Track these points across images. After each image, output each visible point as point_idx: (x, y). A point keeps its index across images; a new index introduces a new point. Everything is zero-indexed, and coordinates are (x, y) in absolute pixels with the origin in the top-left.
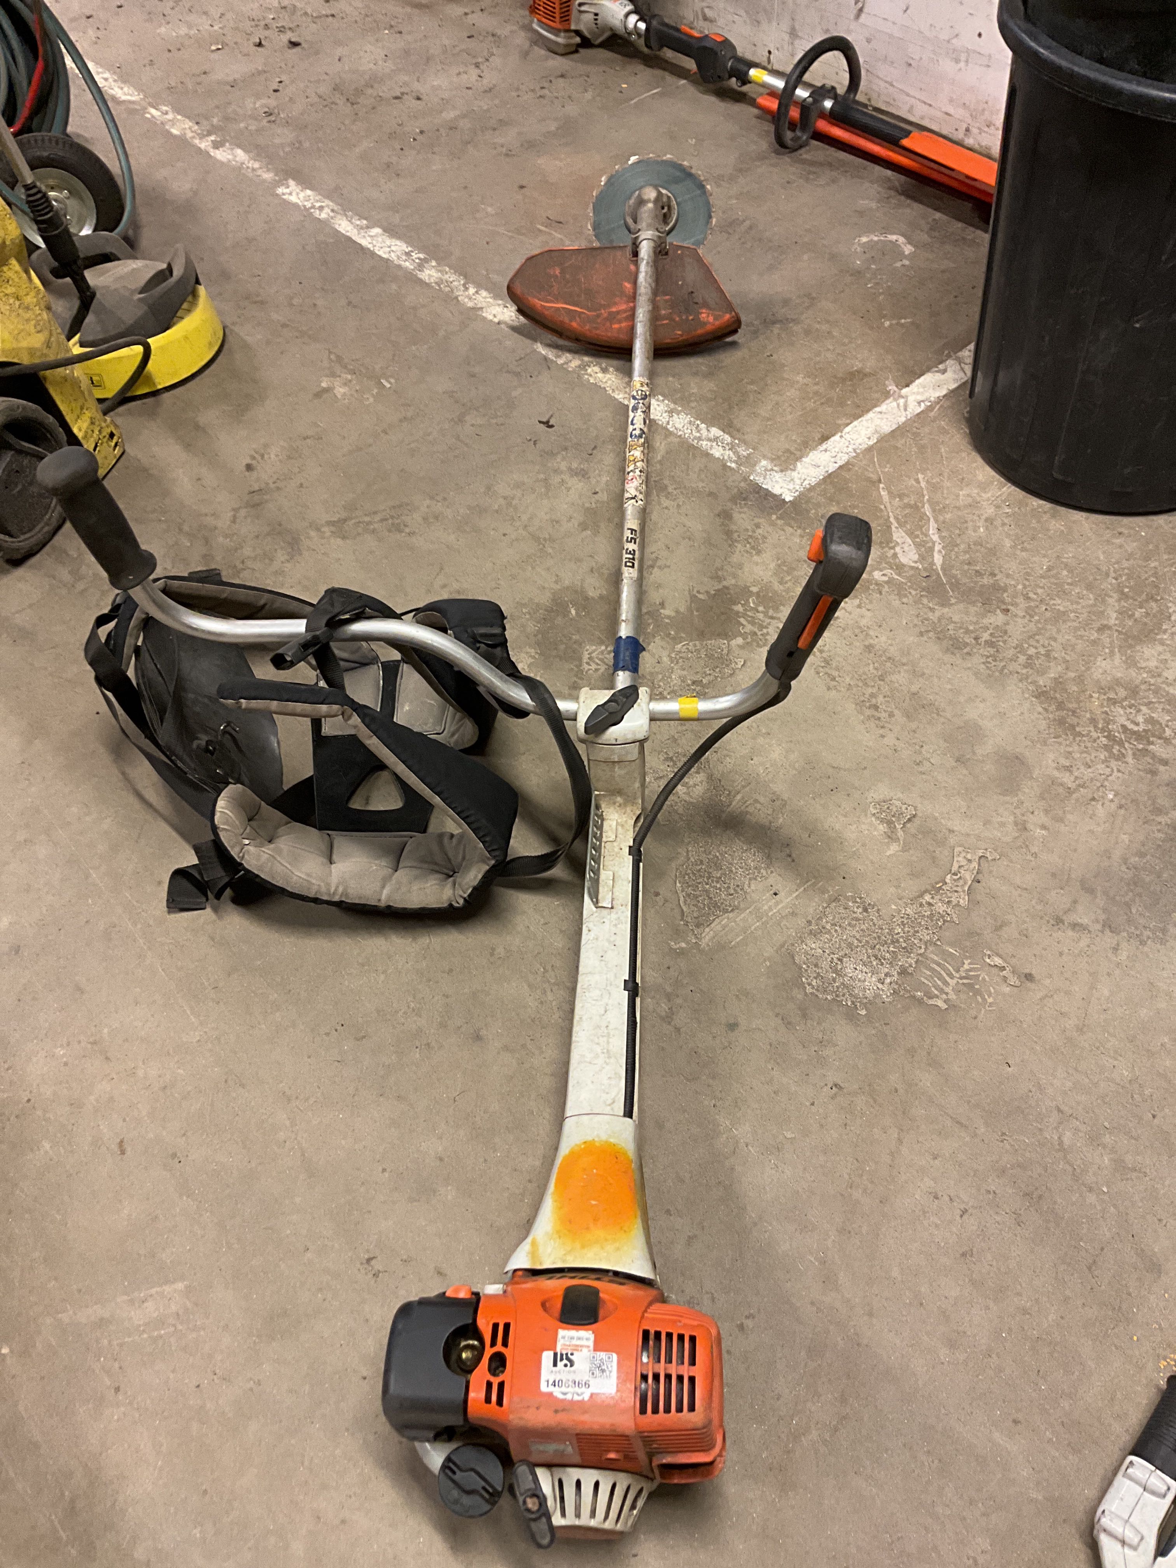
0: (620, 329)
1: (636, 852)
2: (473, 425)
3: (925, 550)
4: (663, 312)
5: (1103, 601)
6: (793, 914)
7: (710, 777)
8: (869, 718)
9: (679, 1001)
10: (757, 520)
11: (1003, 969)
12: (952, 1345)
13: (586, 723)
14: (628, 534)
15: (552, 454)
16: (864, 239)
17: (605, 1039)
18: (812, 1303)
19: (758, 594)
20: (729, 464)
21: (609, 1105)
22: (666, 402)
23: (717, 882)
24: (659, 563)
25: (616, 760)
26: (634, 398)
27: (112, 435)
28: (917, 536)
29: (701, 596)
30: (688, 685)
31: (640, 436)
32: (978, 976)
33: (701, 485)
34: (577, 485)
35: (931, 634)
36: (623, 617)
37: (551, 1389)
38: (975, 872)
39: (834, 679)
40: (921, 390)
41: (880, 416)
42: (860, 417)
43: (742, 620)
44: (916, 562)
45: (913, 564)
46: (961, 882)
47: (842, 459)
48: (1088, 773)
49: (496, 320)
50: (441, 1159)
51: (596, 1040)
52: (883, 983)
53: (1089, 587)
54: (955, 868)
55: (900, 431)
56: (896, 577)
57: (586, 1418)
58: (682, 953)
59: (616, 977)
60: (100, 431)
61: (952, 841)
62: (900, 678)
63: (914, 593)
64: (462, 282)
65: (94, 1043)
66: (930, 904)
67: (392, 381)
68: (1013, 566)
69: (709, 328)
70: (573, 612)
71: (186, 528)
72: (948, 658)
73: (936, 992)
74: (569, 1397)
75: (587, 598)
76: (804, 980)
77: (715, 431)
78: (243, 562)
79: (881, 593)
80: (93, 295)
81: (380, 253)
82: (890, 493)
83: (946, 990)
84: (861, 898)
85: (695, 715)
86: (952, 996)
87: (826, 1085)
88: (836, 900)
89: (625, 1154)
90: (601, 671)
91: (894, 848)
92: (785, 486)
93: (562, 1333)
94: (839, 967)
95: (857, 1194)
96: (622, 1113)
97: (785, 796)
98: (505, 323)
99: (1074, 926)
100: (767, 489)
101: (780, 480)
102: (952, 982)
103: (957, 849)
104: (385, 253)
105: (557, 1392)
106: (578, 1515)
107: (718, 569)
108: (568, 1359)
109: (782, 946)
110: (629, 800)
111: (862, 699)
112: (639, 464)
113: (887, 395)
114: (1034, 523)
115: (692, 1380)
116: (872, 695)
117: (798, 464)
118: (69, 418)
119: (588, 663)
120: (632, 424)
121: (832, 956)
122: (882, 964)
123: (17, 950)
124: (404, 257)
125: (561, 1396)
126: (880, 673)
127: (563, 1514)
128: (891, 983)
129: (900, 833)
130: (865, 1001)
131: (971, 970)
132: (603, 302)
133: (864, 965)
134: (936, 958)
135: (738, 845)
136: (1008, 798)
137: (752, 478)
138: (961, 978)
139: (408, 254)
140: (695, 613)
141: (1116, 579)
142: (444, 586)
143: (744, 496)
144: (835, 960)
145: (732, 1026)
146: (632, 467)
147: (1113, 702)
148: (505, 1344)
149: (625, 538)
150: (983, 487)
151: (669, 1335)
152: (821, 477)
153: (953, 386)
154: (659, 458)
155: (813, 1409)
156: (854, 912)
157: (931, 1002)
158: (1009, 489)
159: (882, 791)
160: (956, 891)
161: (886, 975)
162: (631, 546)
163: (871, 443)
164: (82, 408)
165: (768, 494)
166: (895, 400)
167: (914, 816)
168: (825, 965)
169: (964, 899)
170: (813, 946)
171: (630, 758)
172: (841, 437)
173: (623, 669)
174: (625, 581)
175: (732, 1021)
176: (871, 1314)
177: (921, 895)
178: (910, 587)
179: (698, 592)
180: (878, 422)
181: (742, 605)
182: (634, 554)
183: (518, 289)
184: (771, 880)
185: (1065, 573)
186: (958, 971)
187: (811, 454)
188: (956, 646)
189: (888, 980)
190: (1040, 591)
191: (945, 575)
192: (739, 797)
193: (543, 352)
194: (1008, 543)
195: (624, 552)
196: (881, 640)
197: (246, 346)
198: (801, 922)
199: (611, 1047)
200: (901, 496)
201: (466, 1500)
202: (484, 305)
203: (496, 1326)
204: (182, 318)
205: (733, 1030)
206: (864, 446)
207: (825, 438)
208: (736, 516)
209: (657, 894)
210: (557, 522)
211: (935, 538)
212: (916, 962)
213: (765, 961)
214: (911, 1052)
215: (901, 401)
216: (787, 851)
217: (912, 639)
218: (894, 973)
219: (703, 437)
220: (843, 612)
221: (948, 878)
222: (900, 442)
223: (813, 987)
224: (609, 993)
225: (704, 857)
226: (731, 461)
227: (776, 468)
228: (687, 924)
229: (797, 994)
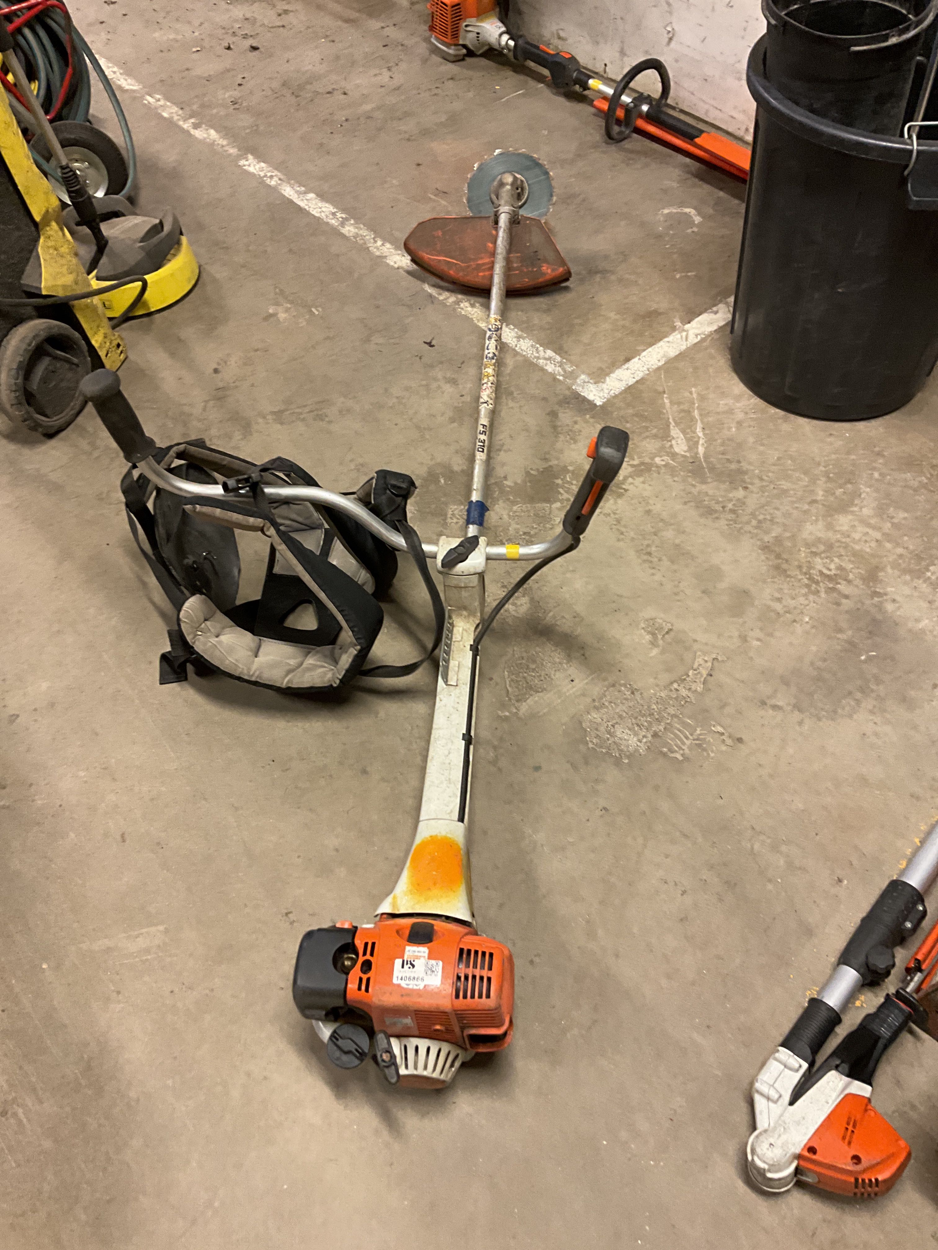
0: (484, 277)
1: (475, 649)
2: (377, 344)
3: (693, 443)
4: (515, 265)
5: (815, 483)
6: (584, 695)
7: (532, 600)
8: (644, 561)
9: (501, 751)
10: (575, 419)
11: (723, 734)
12: (669, 977)
13: (443, 561)
14: (481, 428)
15: (432, 366)
16: (666, 211)
17: (448, 771)
18: (579, 948)
19: (573, 472)
20: (558, 377)
21: (448, 814)
22: (516, 330)
23: (533, 672)
24: (505, 448)
25: (463, 585)
26: (490, 330)
27: (118, 346)
28: (688, 433)
29: (532, 472)
30: (521, 535)
31: (493, 358)
32: (705, 738)
33: (537, 392)
34: (448, 389)
35: (692, 503)
36: (475, 487)
37: (399, 982)
38: (709, 669)
39: (622, 533)
40: (699, 326)
41: (668, 344)
42: (654, 344)
43: (561, 490)
44: (685, 452)
45: (683, 453)
46: (699, 676)
47: (639, 375)
48: (792, 603)
49: (396, 266)
50: (337, 850)
51: (442, 772)
52: (641, 742)
53: (806, 473)
54: (695, 666)
55: (681, 356)
57: (420, 1000)
58: (506, 719)
59: (457, 731)
60: (111, 343)
61: (696, 647)
62: (669, 534)
63: (682, 473)
64: (373, 236)
65: (105, 769)
66: (677, 690)
67: (320, 309)
68: (753, 457)
69: (548, 277)
70: (442, 481)
71: (170, 413)
72: (702, 521)
73: (676, 748)
74: (411, 987)
75: (452, 472)
76: (587, 739)
77: (550, 353)
79: (659, 473)
80: (107, 242)
81: (314, 213)
82: (671, 401)
83: (683, 747)
84: (630, 685)
85: (517, 557)
86: (687, 751)
87: (597, 808)
88: (614, 686)
89: (457, 844)
90: (461, 523)
91: (655, 652)
92: (597, 393)
93: (408, 948)
94: (612, 730)
95: (613, 879)
96: (456, 819)
97: (583, 614)
98: (402, 268)
99: (775, 707)
100: (584, 397)
101: (593, 390)
102: (688, 742)
103: (699, 653)
104: (317, 212)
105: (403, 984)
106: (416, 1068)
107: (546, 453)
108: (411, 964)
109: (574, 716)
110: (472, 613)
111: (641, 547)
112: (491, 378)
113: (674, 329)
114: (771, 426)
115: (489, 979)
116: (648, 546)
117: (607, 378)
118: (89, 334)
119: (451, 518)
120: (488, 349)
121: (608, 723)
122: (641, 729)
123: (52, 705)
124: (331, 217)
125: (405, 986)
126: (654, 530)
127: (407, 1066)
128: (646, 742)
129: (661, 642)
130: (628, 753)
131: (700, 735)
132: (473, 257)
133: (630, 729)
134: (678, 726)
135: (549, 646)
136: (735, 619)
137: (574, 387)
138: (694, 740)
139: (334, 214)
140: (528, 484)
141: (825, 467)
142: (352, 461)
143: (567, 400)
144: (610, 726)
145: (537, 769)
146: (485, 381)
147: (815, 554)
148: (372, 954)
149: (478, 431)
150: (738, 398)
151: (476, 952)
152: (623, 388)
153: (722, 323)
154: (508, 372)
156: (625, 694)
157: (672, 755)
158: (756, 401)
159: (649, 612)
160: (695, 682)
161: (644, 736)
162: (482, 437)
163: (660, 364)
164: (98, 327)
165: (584, 399)
166: (680, 333)
167: (671, 630)
168: (602, 729)
169: (700, 686)
170: (595, 716)
171: (471, 585)
172: (639, 359)
173: (473, 523)
174: (477, 462)
175: (537, 765)
176: (617, 956)
177: (672, 683)
178: (681, 470)
179: (531, 469)
180: (666, 349)
181: (562, 480)
182: (484, 443)
183: (412, 246)
184: (569, 672)
185: (790, 462)
186: (692, 735)
187: (617, 371)
188: (709, 512)
189: (645, 740)
190: (770, 474)
191: (705, 461)
192: (551, 614)
193: (429, 291)
194: (751, 440)
195: (478, 440)
196: (657, 507)
197: (215, 280)
198: (589, 700)
199: (451, 777)
200: (679, 403)
202: (387, 254)
203: (366, 944)
204: (170, 260)
205: (537, 771)
206: (655, 367)
207: (628, 360)
208: (560, 415)
209: (491, 679)
210: (434, 416)
212: (665, 729)
213: (561, 726)
214: (656, 788)
215: (684, 334)
216: (582, 652)
217: (678, 507)
218: (649, 736)
219: (541, 356)
220: (632, 486)
221: (691, 673)
222: (681, 365)
223: (594, 743)
224: (452, 742)
225: (524, 655)
226: (560, 375)
227: (591, 381)
228: (510, 700)
229: (582, 748)
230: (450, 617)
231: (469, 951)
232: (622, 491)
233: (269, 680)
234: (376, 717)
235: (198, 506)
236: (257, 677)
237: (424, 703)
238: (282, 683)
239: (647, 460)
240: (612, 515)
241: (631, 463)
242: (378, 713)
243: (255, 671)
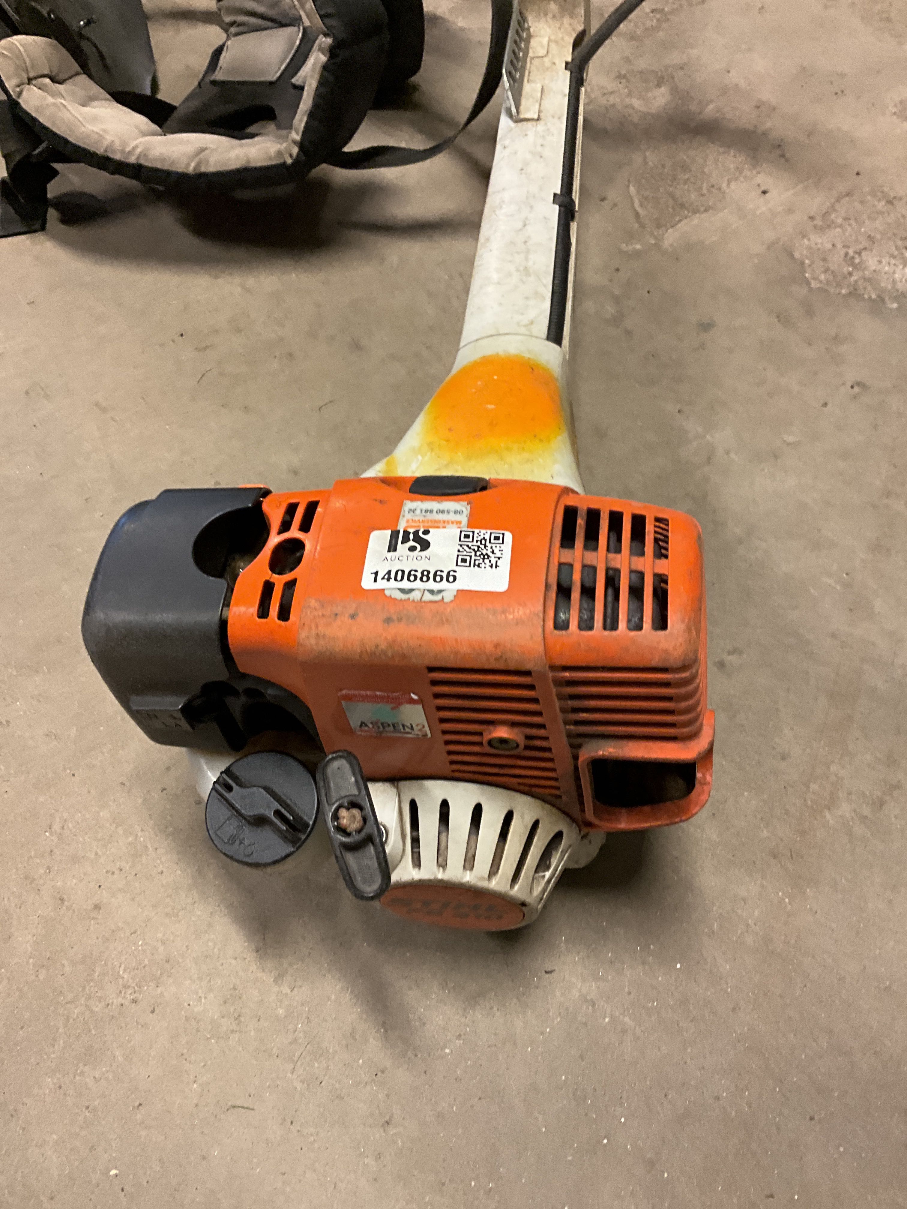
1: (575, 70)
6: (790, 211)
7: (675, 91)
9: (629, 303)
18: (834, 636)
21: (525, 326)
23: (685, 184)
37: (381, 584)
57: (445, 632)
58: (637, 254)
59: (541, 189)
74: (415, 596)
76: (807, 275)
84: (882, 192)
87: (843, 384)
88: (849, 195)
89: (546, 370)
93: (409, 505)
94: (857, 260)
96: (544, 337)
97: (774, 102)
105: (393, 590)
106: (442, 864)
108: (417, 538)
109: (774, 243)
110: (567, 9)
115: (661, 580)
121: (846, 249)
125: (399, 596)
127: (417, 862)
130: (895, 294)
135: (713, 149)
144: (851, 254)
145: (707, 327)
148: (306, 527)
151: (616, 519)
155: (842, 773)
156: (874, 206)
168: (836, 258)
170: (819, 240)
175: (706, 321)
184: (757, 181)
192: (712, 106)
198: (801, 218)
199: (530, 263)
201: (249, 834)
203: (292, 509)
205: (705, 330)
209: (603, 199)
213: (752, 258)
216: (779, 152)
223: (821, 282)
224: (531, 207)
225: (667, 161)
228: (643, 226)
229: (800, 291)
231: (593, 516)
233: (163, 160)
236: (139, 157)
238: (188, 164)
242: (385, 258)
243: (136, 147)
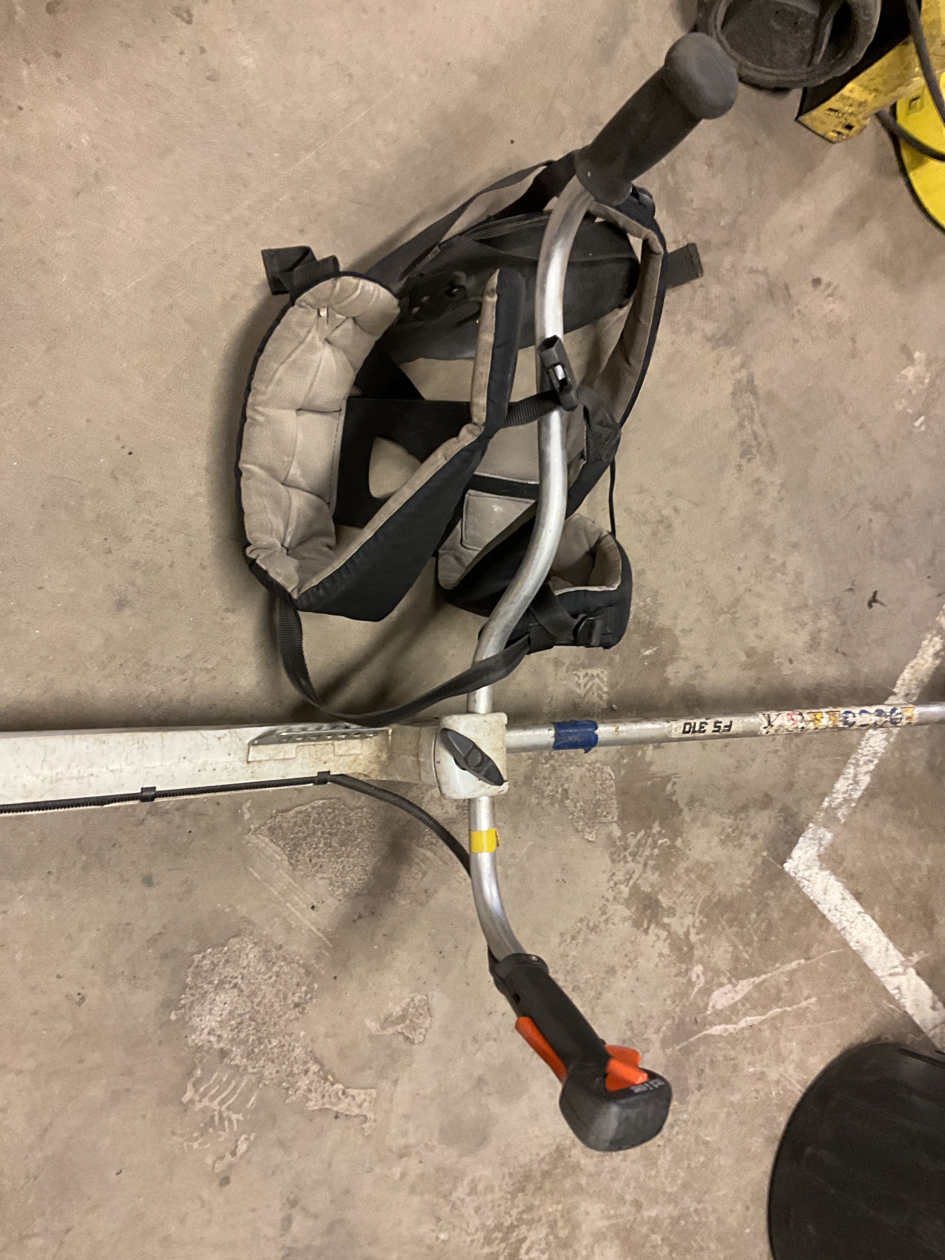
1: (322, 779)
2: (871, 520)
3: (727, 1016)
6: (289, 930)
9: (177, 819)
10: (761, 836)
11: (234, 1153)
14: (726, 722)
15: (837, 610)
17: (76, 775)
19: (673, 846)
20: (827, 799)
23: (325, 844)
25: (420, 759)
26: (893, 710)
27: (848, 127)
28: (743, 1005)
29: (669, 786)
30: (562, 785)
31: (846, 723)
32: (224, 1130)
33: (802, 772)
34: (800, 640)
35: (629, 1033)
36: (622, 728)
38: (347, 1113)
39: (573, 938)
40: (912, 988)
41: (883, 949)
42: (883, 929)
43: (642, 833)
44: (713, 1007)
45: (711, 1004)
46: (334, 1100)
47: (833, 918)
48: (468, 1211)
51: (74, 765)
52: (209, 1034)
54: (351, 1092)
55: (865, 972)
56: (696, 989)
58: (237, 817)
59: (158, 777)
60: (852, 114)
61: (385, 1085)
63: (678, 1009)
65: (96, 177)
66: (306, 1072)
67: (923, 428)
68: (709, 1106)
70: (648, 653)
71: (742, 219)
73: (202, 1089)
75: (664, 665)
76: (209, 950)
77: (865, 781)
78: (702, 286)
79: (676, 975)
82: (793, 971)
83: (205, 1100)
84: (311, 998)
86: (198, 1106)
87: (83, 989)
88: (308, 973)
90: (578, 691)
91: (372, 1025)
92: (802, 861)
94: (227, 986)
97: (432, 903)
99: (287, 1221)
100: (796, 844)
101: (809, 854)
102: (214, 1105)
103: (374, 1092)
107: (701, 801)
109: (249, 922)
112: (810, 726)
113: (907, 953)
114: (759, 1121)
117: (827, 872)
119: (586, 675)
120: (861, 712)
121: (240, 977)
122: (232, 1030)
123: (213, 78)
126: (581, 986)
128: (210, 1042)
129: (390, 1030)
130: (187, 1018)
131: (230, 1121)
133: (230, 1013)
134: (243, 1084)
135: (371, 861)
136: (437, 1135)
137: (811, 825)
138: (220, 1113)
140: (649, 783)
141: (695, 1211)
142: (676, 510)
143: (789, 819)
144: (234, 981)
145: (148, 881)
146: (807, 717)
147: (552, 1226)
149: (720, 719)
150: (801, 1065)
152: (812, 898)
156: (294, 994)
157: (190, 1086)
159: (441, 1005)
160: (323, 1096)
161: (220, 1037)
162: (709, 727)
163: (852, 944)
164: (878, 89)
165: (792, 844)
166: (902, 963)
167: (412, 1042)
169: (315, 1105)
170: (251, 956)
172: (859, 913)
173: (557, 736)
174: (667, 725)
175: (155, 880)
177: (317, 1061)
178: (684, 1006)
179: (675, 783)
180: (876, 949)
181: (660, 832)
182: (699, 731)
184: (330, 901)
186: (228, 1108)
187: (839, 884)
190: (680, 1137)
191: (699, 1039)
192: (429, 854)
194: (736, 1098)
195: (703, 720)
196: (621, 983)
198: (280, 939)
199: (65, 781)
200: (790, 983)
205: (143, 881)
206: (848, 937)
207: (858, 896)
208: (766, 813)
210: (756, 624)
211: (742, 1024)
212: (237, 1066)
213: (230, 906)
214: (129, 1072)
215: (900, 970)
216: (365, 915)
217: (623, 1014)
218: (222, 1045)
219: (859, 769)
220: (655, 938)
221: (338, 1086)
222: (852, 974)
223: (201, 962)
224: (136, 772)
225: (356, 825)
226: (829, 802)
227: (822, 849)
228: (273, 817)
229: (191, 946)
230: (375, 733)
232: (645, 926)
233: (249, 440)
234: (227, 610)
235: (495, 298)
236: (252, 418)
237: (258, 683)
238: (245, 462)
239: (697, 953)
240: (604, 917)
241: (693, 931)
242: (233, 611)
243: (262, 414)
